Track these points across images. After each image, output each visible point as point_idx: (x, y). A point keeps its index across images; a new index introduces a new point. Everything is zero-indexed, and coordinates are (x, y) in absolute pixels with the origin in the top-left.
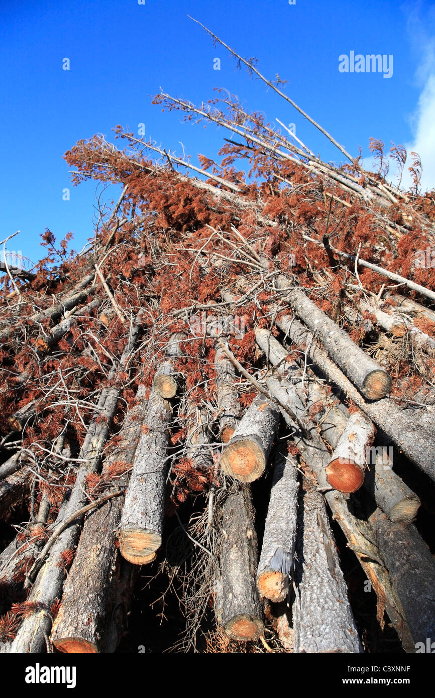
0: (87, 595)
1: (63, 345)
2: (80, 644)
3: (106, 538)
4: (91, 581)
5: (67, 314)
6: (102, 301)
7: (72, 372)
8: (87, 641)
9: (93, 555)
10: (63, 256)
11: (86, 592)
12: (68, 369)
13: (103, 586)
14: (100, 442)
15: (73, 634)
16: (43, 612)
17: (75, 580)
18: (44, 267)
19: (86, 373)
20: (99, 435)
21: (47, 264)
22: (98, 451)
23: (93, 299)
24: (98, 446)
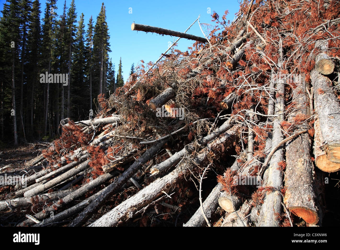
0: (303, 185)
1: (241, 63)
2: (306, 211)
3: (305, 155)
4: (303, 178)
5: (237, 49)
6: (255, 40)
7: (250, 76)
8: (311, 210)
9: (300, 164)
10: (224, 25)
11: (302, 184)
12: (248, 74)
13: (311, 181)
14: (282, 106)
15: (301, 205)
16: (277, 192)
17: (292, 177)
18: (214, 35)
19: (258, 76)
20: (280, 103)
21: (215, 33)
22: (282, 111)
23: (250, 40)
24: (282, 108)
